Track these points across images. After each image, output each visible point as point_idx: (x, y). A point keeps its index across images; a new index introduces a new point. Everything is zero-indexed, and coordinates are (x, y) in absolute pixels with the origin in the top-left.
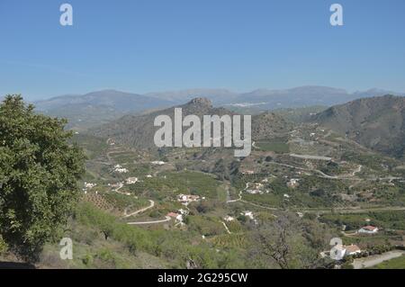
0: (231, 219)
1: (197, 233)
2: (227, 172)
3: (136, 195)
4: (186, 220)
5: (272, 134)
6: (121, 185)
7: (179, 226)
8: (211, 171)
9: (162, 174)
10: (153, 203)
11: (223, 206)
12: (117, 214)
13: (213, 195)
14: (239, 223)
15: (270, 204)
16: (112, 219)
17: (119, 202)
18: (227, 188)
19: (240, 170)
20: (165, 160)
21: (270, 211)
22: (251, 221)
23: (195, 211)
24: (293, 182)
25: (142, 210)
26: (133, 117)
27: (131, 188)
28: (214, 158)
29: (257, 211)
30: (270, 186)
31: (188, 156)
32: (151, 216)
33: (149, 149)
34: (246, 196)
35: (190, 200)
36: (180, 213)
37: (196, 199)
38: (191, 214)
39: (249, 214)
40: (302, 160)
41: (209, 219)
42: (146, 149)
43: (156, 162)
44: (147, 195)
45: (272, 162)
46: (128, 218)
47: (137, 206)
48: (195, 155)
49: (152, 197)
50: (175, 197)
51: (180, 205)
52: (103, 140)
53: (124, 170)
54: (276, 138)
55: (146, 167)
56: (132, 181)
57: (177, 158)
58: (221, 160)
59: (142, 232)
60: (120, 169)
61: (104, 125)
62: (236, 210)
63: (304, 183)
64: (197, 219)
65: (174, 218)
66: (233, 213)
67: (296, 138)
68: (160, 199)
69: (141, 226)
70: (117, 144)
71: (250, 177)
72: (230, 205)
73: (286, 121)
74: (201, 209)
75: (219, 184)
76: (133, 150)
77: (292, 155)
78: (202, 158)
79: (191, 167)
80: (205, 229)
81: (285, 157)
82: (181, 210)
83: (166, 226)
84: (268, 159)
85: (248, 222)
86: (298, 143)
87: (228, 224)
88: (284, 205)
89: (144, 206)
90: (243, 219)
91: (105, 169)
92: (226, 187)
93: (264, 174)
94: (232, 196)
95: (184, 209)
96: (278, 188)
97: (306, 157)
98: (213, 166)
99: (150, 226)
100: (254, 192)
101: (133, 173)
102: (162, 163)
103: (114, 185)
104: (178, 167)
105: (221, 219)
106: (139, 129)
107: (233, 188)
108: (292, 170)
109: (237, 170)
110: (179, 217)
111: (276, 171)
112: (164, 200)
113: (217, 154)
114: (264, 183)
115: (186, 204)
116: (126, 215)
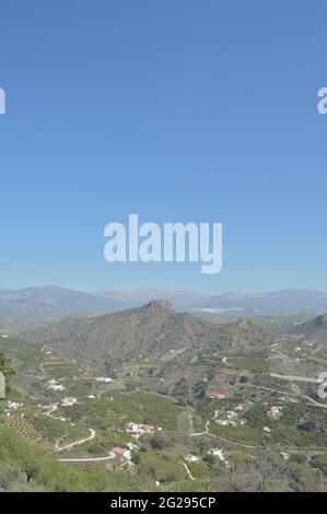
0: (194, 459)
1: (149, 477)
2: (191, 396)
3: (73, 421)
4: (135, 459)
5: (248, 348)
6: (55, 407)
7: (126, 467)
8: (170, 392)
9: (109, 394)
10: (93, 433)
11: (185, 441)
12: (46, 446)
13: (173, 425)
14: (205, 465)
15: (246, 439)
16: (39, 454)
17: (50, 430)
18: (190, 417)
19: (208, 393)
20: (113, 376)
21: (247, 450)
22: (221, 463)
23: (148, 447)
24: (275, 411)
25: (79, 442)
26: (77, 320)
27: (67, 411)
28: (174, 377)
29: (229, 449)
30: (245, 416)
31: (142, 372)
32: (90, 451)
33: (94, 361)
34: (215, 428)
35: (142, 431)
36: (128, 448)
37: (149, 429)
38: (142, 450)
39: (218, 453)
40: (286, 382)
41: (166, 458)
42: (90, 362)
43: (102, 379)
44: (87, 422)
45: (249, 384)
46: (60, 453)
47: (73, 438)
48: (151, 372)
49: (94, 424)
50: (122, 426)
51: (129, 437)
52: (38, 347)
53: (60, 387)
54: (253, 353)
55: (89, 384)
56: (68, 402)
57: (128, 375)
58: (184, 379)
59: (77, 474)
60: (54, 385)
61: (41, 328)
62: (201, 447)
63: (290, 413)
64: (150, 458)
65: (119, 456)
66: (197, 450)
67: (277, 353)
68: (104, 428)
69: (76, 465)
70: (55, 354)
71: (220, 403)
72: (194, 439)
73: (266, 332)
74: (156, 444)
75: (180, 411)
76: (74, 362)
77: (273, 375)
78: (160, 375)
79: (145, 387)
80: (161, 472)
81: (264, 378)
82: (130, 445)
83: (109, 467)
84: (243, 380)
85: (216, 465)
86: (281, 360)
87: (191, 465)
88: (264, 441)
89: (82, 436)
90: (210, 460)
91: (36, 385)
92: (188, 415)
93: (237, 400)
94: (197, 428)
95: (135, 443)
96: (255, 418)
97: (291, 378)
98: (173, 387)
99: (88, 466)
100: (225, 423)
101: (71, 392)
102: (109, 380)
103: (46, 407)
104: (129, 387)
105: (182, 458)
106: (82, 336)
107: (198, 417)
108: (273, 394)
109: (203, 393)
110: (127, 454)
111: (253, 396)
112: (108, 429)
113: (179, 372)
114: (238, 411)
115: (137, 436)
116: (58, 448)
